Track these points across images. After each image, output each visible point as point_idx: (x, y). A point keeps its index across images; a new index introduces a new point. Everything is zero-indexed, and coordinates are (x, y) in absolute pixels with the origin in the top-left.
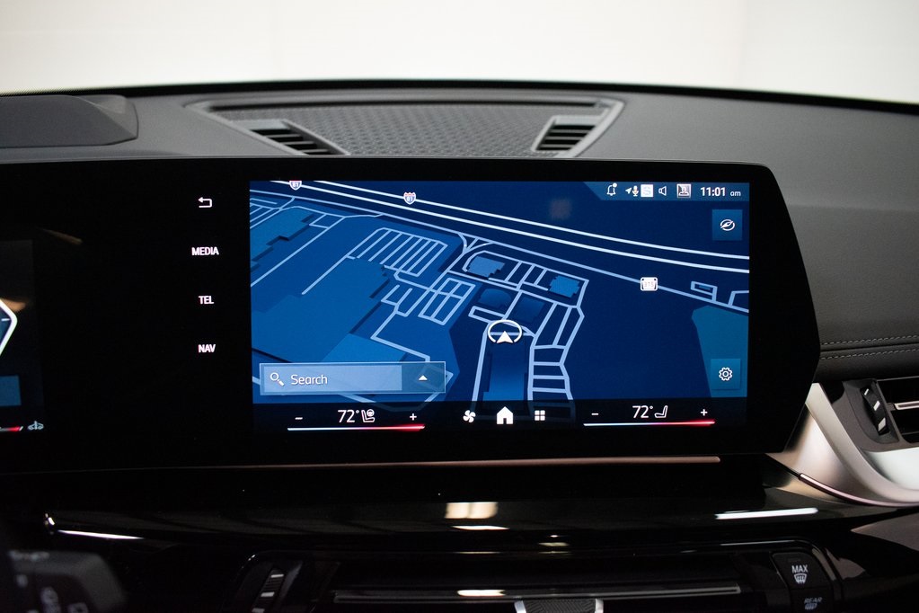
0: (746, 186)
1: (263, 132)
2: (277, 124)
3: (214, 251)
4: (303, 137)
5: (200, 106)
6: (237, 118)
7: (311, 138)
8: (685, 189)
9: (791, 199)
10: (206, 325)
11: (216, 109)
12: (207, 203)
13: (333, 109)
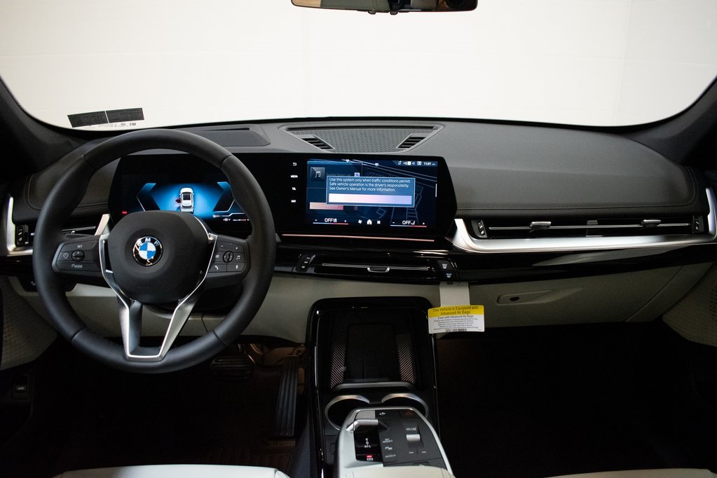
0: (437, 162)
1: (306, 140)
2: (311, 136)
3: (296, 176)
4: (320, 142)
5: (284, 127)
6: (298, 134)
7: (328, 145)
8: (419, 163)
9: (449, 165)
10: (294, 195)
11: (290, 129)
12: (295, 164)
13: (331, 130)
